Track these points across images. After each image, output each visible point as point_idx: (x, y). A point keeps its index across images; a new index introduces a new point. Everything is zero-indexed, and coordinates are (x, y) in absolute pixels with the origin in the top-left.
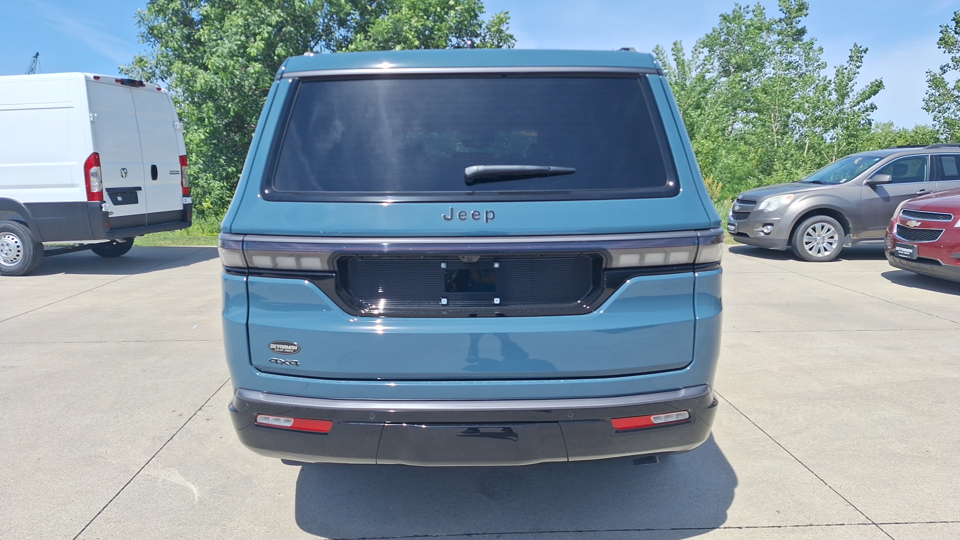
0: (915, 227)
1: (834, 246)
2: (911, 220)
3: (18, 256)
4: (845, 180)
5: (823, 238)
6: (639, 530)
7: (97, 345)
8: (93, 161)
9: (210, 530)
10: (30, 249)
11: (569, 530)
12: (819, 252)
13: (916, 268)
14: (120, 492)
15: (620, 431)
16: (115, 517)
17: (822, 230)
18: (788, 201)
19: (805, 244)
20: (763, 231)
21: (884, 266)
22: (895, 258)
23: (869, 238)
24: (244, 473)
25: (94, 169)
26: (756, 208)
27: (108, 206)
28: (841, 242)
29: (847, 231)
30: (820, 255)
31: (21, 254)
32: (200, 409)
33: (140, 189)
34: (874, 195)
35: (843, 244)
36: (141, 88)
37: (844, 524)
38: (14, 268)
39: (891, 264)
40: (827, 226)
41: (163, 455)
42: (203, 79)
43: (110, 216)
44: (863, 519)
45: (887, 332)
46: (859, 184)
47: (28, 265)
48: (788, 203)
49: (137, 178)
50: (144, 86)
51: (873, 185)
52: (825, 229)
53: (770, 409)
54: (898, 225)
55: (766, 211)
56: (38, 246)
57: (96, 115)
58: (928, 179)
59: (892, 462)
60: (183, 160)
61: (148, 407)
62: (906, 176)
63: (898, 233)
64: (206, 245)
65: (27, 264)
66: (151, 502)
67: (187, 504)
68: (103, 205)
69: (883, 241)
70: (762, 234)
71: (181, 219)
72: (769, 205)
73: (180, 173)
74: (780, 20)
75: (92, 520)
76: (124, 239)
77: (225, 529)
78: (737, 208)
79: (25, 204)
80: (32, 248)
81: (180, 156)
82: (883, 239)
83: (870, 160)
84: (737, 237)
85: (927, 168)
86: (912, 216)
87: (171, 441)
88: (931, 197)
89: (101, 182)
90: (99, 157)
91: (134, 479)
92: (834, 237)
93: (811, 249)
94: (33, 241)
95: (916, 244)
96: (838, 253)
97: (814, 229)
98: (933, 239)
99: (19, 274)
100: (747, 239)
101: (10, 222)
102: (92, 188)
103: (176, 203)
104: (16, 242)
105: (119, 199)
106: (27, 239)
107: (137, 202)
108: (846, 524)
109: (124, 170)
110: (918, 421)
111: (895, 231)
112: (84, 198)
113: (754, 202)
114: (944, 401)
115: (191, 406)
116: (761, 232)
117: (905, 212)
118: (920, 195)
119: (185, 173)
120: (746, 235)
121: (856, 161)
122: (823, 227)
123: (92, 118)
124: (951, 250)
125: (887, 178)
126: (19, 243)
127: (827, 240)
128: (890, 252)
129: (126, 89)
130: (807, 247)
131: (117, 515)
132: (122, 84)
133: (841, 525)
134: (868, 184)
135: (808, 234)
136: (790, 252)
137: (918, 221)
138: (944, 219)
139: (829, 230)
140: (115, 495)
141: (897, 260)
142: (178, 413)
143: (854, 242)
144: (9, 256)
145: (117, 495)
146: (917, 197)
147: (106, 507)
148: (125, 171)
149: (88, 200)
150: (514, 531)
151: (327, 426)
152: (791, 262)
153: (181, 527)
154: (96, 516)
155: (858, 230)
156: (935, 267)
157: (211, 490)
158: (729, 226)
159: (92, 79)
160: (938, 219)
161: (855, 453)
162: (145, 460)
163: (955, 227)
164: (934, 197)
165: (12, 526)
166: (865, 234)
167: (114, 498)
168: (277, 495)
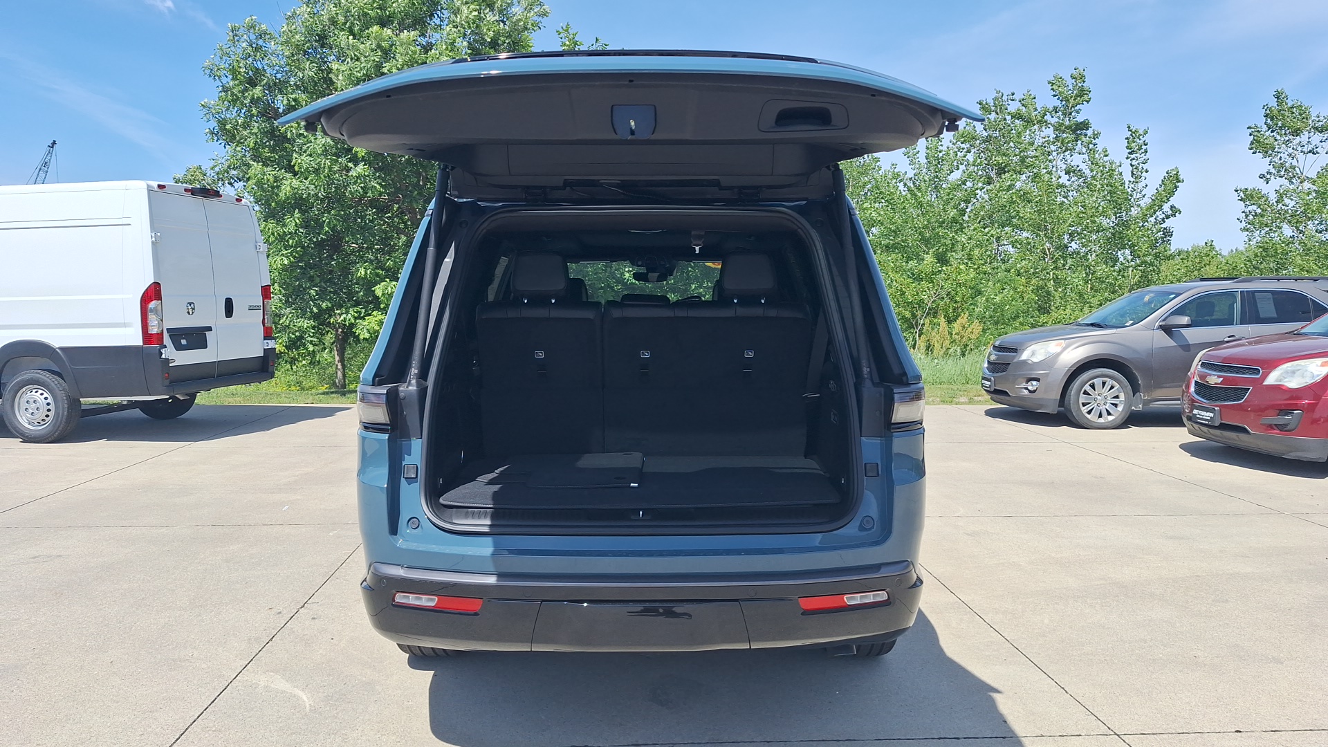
0: (1216, 384)
1: (1120, 408)
2: (1210, 375)
3: (47, 416)
4: (1132, 322)
5: (1105, 397)
6: (838, 741)
7: (164, 530)
8: (153, 293)
9: (329, 740)
10: (63, 408)
11: (755, 740)
12: (1100, 416)
13: (1220, 437)
14: (216, 699)
15: (806, 613)
16: (214, 726)
17: (1103, 387)
18: (1058, 349)
19: (1081, 405)
20: (1026, 389)
21: (1182, 435)
22: (1194, 425)
23: (1163, 399)
24: (364, 679)
25: (152, 305)
26: (1017, 357)
27: (169, 352)
28: (1128, 403)
29: (1135, 389)
30: (1101, 420)
31: (51, 414)
32: (303, 606)
33: (210, 329)
34: (1169, 342)
35: (1131, 406)
36: (216, 199)
37: (1080, 735)
38: (43, 432)
39: (1190, 432)
40: (1109, 382)
41: (263, 658)
42: (289, 186)
43: (170, 365)
44: (1104, 729)
45: (1172, 517)
46: (1147, 328)
47: (60, 429)
48: (1059, 351)
49: (208, 315)
50: (221, 196)
51: (1168, 329)
52: (1107, 387)
53: (1011, 608)
54: (1196, 381)
55: (1029, 362)
56: (74, 403)
57: (159, 234)
58: (1239, 321)
59: (1151, 668)
60: (266, 292)
61: (237, 604)
62: (1213, 317)
63: (1197, 392)
64: (290, 403)
65: (59, 427)
66: (255, 710)
67: (298, 712)
68: (163, 351)
69: (1179, 402)
70: (1026, 392)
71: (262, 368)
72: (1033, 354)
73: (262, 308)
74: (1056, 110)
75: (187, 729)
76: (187, 395)
77: (347, 739)
78: (993, 358)
79: (61, 348)
80: (66, 406)
81: (262, 287)
82: (1179, 400)
83: (1164, 297)
84: (994, 396)
85: (1237, 306)
86: (1212, 370)
87: (270, 642)
88: (1244, 345)
89: (162, 320)
90: (160, 287)
91: (230, 685)
92: (1120, 396)
93: (1089, 412)
94: (68, 398)
95: (1217, 406)
96: (1126, 418)
97: (1093, 386)
98: (1239, 400)
99: (48, 441)
100: (1007, 398)
101: (39, 371)
102: (150, 328)
103: (254, 348)
104: (46, 398)
105: (184, 342)
106: (61, 395)
107: (206, 347)
108: (1083, 734)
109: (190, 305)
110: (1190, 623)
111: (1192, 389)
112: (138, 341)
113: (1015, 350)
114: (1227, 600)
115: (291, 603)
116: (1022, 389)
117: (1203, 365)
118: (1228, 342)
119: (268, 308)
120: (1005, 393)
121: (1147, 298)
122: (1104, 384)
123: (154, 239)
124: (1259, 413)
125: (1185, 320)
126: (50, 400)
127: (1110, 401)
128: (1187, 416)
129: (197, 200)
130: (1084, 410)
131: (215, 724)
132: (192, 194)
133: (1077, 735)
134: (1161, 327)
135: (1086, 393)
136: (1063, 417)
137: (1219, 377)
138: (1250, 374)
139: (1112, 387)
140: (210, 703)
141: (1196, 426)
142: (275, 610)
143: (1146, 403)
144: (36, 417)
145: (213, 702)
146: (1224, 344)
147: (201, 715)
148: (192, 305)
149: (144, 344)
150: (690, 741)
151: (476, 605)
152: (1065, 429)
153: (294, 736)
154: (191, 725)
155: (1150, 388)
156: (1242, 436)
157: (326, 697)
158: (983, 381)
159: (156, 188)
160: (1244, 373)
161: (1107, 658)
162: (241, 664)
163: (1264, 384)
164: (1247, 345)
165: (93, 735)
166: (1159, 393)
167: (210, 705)
168: (406, 703)
